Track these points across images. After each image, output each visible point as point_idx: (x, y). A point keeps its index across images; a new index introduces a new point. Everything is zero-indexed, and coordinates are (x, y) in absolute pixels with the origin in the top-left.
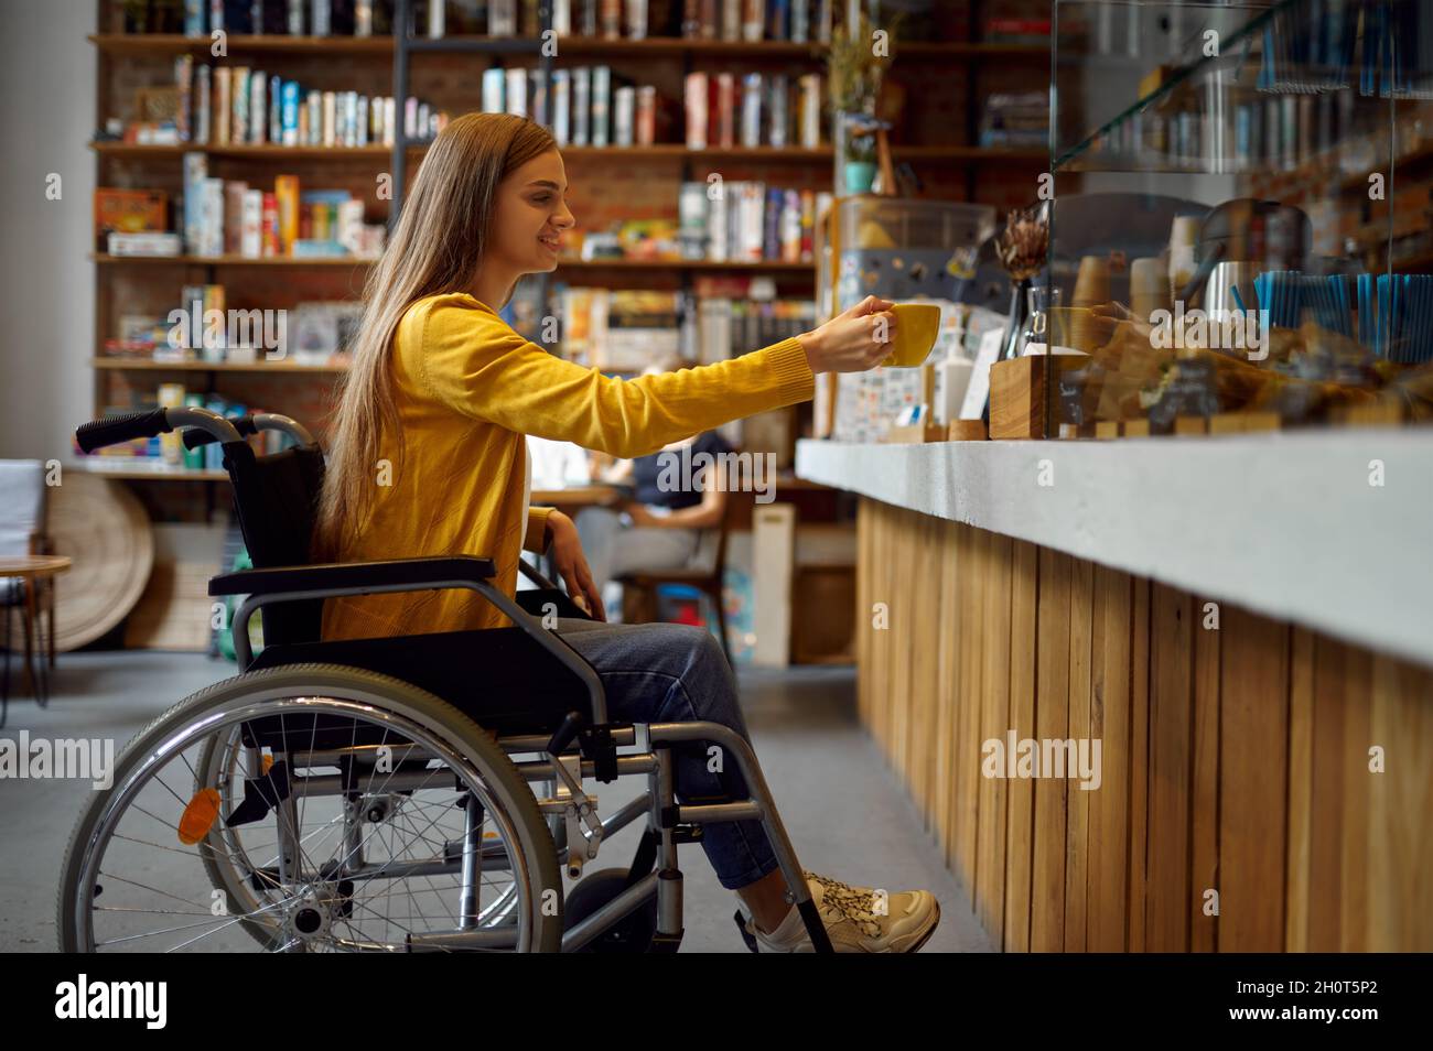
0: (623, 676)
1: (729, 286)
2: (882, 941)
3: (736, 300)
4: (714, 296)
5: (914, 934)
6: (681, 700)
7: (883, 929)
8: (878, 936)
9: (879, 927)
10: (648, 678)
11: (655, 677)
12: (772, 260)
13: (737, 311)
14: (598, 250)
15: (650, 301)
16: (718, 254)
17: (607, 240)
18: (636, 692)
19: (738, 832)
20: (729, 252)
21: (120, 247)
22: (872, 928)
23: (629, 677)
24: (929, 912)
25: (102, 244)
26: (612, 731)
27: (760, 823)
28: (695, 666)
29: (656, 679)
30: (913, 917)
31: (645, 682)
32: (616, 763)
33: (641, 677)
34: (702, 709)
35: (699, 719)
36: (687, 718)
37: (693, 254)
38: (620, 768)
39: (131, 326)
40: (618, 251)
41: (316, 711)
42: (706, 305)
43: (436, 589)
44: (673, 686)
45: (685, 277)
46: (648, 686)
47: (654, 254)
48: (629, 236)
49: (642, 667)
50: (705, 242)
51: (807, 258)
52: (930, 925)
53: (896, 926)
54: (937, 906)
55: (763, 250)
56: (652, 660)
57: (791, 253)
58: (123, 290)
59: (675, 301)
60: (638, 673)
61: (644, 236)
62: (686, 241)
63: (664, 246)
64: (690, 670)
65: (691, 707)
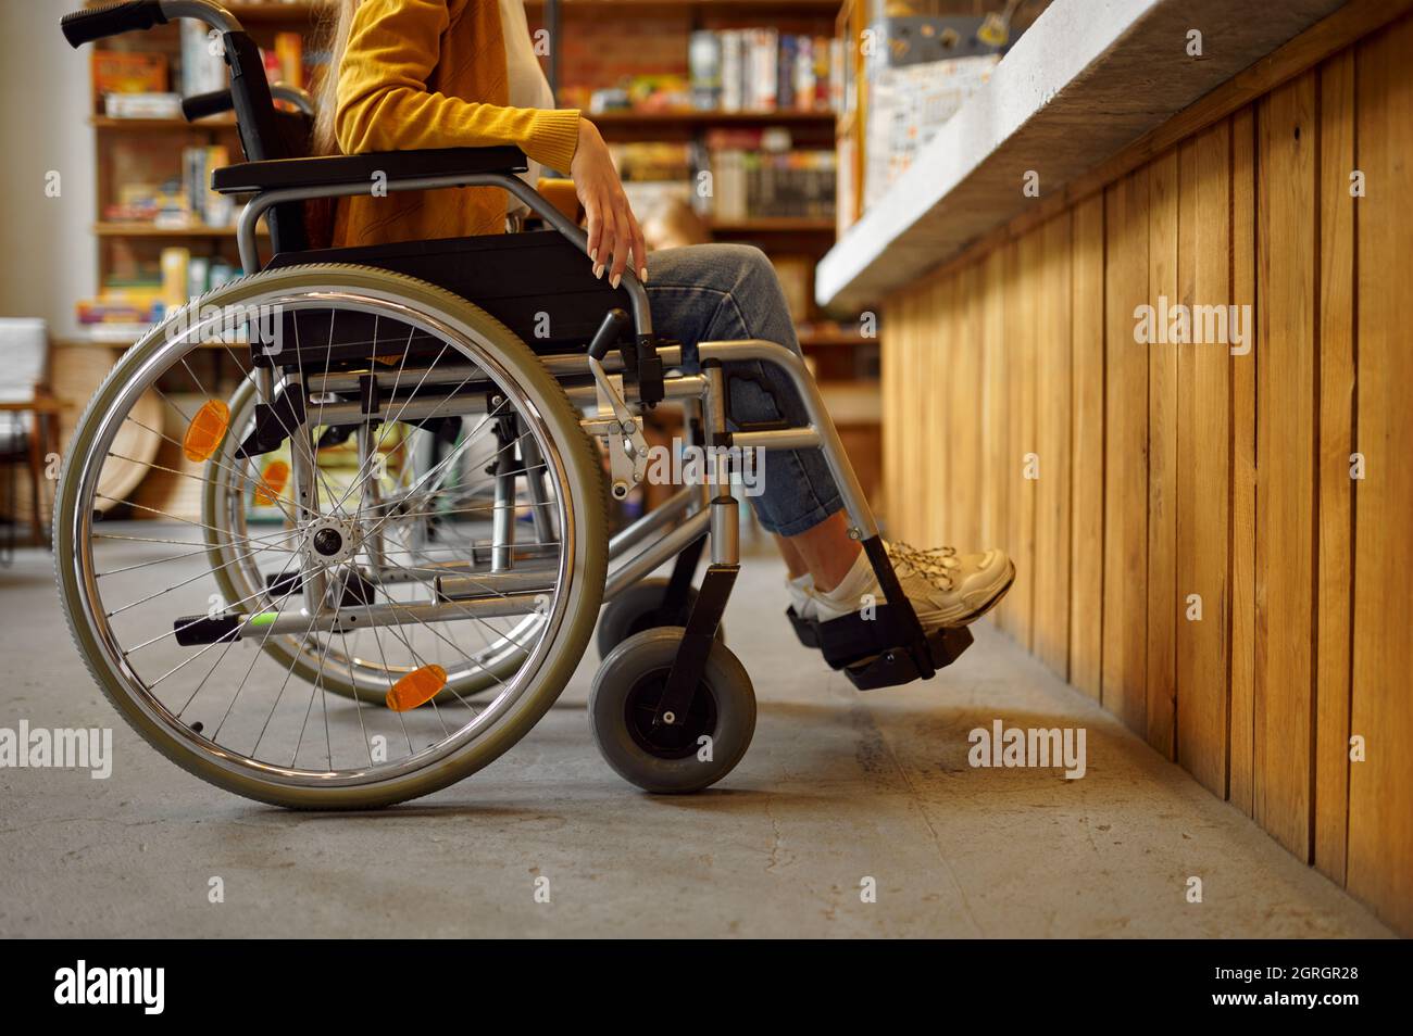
0: (666, 291)
1: (744, 139)
2: (955, 596)
3: (751, 151)
4: (728, 148)
5: (988, 589)
6: (732, 316)
7: (955, 582)
8: (950, 589)
9: (951, 582)
10: (696, 294)
11: (702, 292)
12: (786, 110)
13: (750, 162)
14: (608, 104)
15: (662, 153)
16: (730, 104)
17: (616, 95)
18: (682, 311)
19: (798, 466)
20: (742, 100)
21: (119, 108)
22: (943, 583)
23: (675, 292)
24: (1004, 569)
25: (100, 107)
26: (658, 349)
27: (820, 451)
28: (747, 279)
29: (704, 294)
30: (987, 571)
31: (693, 298)
32: (663, 384)
33: (688, 293)
34: (755, 327)
35: (752, 338)
36: (740, 336)
37: (704, 105)
38: (667, 392)
39: (133, 195)
40: (627, 104)
41: (334, 306)
42: (720, 157)
43: (462, 186)
44: (724, 300)
45: (695, 129)
46: (695, 303)
47: (664, 107)
48: (639, 91)
49: (688, 283)
50: (717, 92)
51: (822, 108)
52: (1005, 582)
53: (969, 580)
54: (1013, 566)
55: (777, 100)
56: (698, 275)
57: (805, 102)
58: (124, 160)
59: (687, 153)
60: (684, 289)
61: (653, 90)
62: (698, 92)
63: (676, 98)
64: (742, 283)
65: (743, 323)
